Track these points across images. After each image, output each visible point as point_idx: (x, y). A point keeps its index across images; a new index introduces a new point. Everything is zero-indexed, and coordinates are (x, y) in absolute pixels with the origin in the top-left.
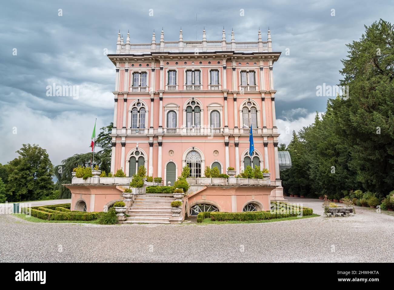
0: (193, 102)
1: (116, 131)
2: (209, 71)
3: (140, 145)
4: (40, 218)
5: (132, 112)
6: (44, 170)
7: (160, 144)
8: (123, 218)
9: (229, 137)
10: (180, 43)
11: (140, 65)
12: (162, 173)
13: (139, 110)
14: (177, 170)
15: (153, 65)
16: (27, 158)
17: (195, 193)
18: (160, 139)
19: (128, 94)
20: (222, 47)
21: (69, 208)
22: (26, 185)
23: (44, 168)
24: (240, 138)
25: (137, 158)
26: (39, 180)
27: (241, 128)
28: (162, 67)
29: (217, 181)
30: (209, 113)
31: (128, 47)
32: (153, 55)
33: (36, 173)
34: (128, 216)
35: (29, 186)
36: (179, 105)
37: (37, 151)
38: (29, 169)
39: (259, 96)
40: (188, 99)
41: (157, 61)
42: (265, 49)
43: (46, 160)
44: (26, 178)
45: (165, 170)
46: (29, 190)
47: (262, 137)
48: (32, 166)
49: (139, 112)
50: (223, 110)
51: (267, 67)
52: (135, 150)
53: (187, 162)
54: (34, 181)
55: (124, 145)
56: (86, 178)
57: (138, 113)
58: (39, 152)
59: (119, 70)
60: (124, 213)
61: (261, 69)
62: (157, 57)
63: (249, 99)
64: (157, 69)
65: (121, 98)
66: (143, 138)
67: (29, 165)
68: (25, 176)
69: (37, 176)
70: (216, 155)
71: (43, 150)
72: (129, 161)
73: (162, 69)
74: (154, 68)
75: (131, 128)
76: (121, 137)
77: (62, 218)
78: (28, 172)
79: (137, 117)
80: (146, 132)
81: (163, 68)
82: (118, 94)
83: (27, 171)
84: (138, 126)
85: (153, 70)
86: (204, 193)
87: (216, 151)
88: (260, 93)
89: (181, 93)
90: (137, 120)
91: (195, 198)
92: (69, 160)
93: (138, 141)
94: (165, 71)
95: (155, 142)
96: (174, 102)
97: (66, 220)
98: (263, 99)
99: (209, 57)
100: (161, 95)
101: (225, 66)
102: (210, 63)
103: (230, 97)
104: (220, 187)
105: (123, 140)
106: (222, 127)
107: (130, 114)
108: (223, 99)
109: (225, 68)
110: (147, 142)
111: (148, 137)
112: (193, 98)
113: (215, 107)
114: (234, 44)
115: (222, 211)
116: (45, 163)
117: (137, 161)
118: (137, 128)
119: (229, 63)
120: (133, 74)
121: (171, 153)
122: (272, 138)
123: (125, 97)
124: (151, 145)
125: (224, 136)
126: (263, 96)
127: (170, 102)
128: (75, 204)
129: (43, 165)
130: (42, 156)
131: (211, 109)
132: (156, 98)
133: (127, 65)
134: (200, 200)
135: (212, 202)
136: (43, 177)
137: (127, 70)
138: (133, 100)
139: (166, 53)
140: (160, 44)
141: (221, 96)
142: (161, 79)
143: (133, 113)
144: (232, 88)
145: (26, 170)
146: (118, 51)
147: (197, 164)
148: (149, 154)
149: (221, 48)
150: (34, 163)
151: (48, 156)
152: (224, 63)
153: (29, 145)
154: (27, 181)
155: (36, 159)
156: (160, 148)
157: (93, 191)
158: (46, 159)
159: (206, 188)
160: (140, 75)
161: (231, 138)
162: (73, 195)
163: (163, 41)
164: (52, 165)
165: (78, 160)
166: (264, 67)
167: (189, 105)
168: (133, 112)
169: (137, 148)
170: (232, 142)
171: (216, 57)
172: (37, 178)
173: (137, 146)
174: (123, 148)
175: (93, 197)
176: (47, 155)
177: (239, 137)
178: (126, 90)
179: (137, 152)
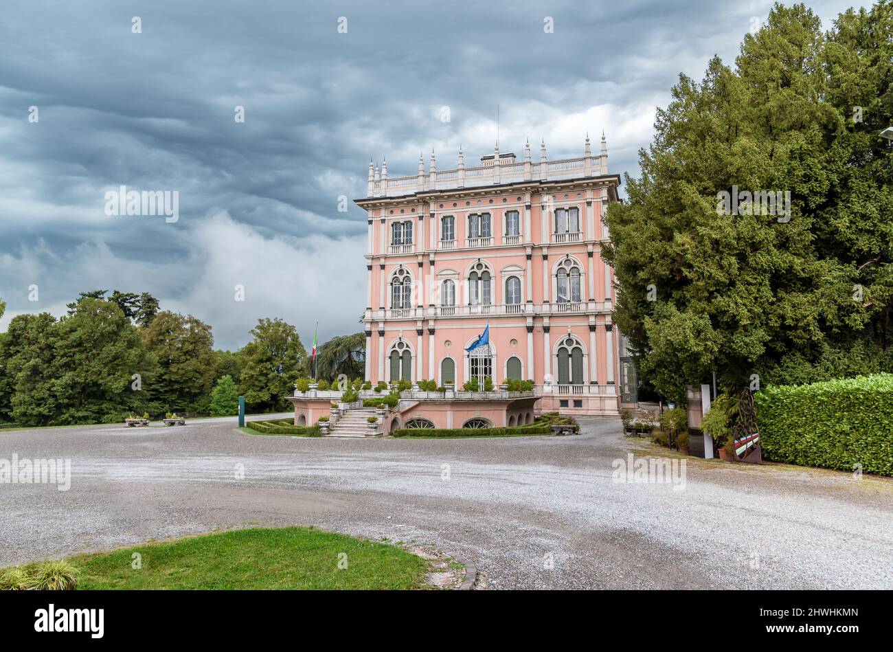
0: (479, 265)
1: (371, 314)
2: (504, 214)
3: (406, 333)
4: (260, 432)
5: (392, 284)
6: (293, 361)
7: (432, 332)
8: (326, 432)
9: (534, 318)
10: (459, 172)
11: (402, 211)
12: (435, 375)
13: (401, 281)
14: (456, 369)
15: (420, 210)
16: (267, 342)
17: (407, 408)
18: (431, 323)
19: (386, 258)
20: (524, 173)
21: (293, 424)
22: (267, 386)
23: (293, 358)
24: (551, 319)
25: (401, 352)
26: (287, 378)
27: (553, 302)
28: (433, 212)
29: (434, 395)
30: (504, 281)
31: (383, 184)
32: (418, 196)
33: (281, 366)
34: (332, 430)
35: (272, 387)
36: (458, 271)
37: (281, 329)
38: (269, 360)
39: (584, 250)
40: (471, 261)
41: (425, 203)
42: (596, 169)
43: (296, 345)
44: (266, 375)
45: (440, 369)
46: (272, 394)
47: (586, 316)
48: (275, 355)
49: (402, 284)
50: (525, 276)
51: (599, 200)
52: (397, 341)
53: (471, 357)
54: (280, 380)
55: (382, 333)
56: (304, 392)
57: (401, 286)
58: (284, 332)
59: (372, 221)
60: (327, 427)
61: (589, 204)
62: (425, 197)
63: (567, 255)
64: (427, 215)
65: (376, 264)
66: (407, 323)
67: (269, 354)
68: (265, 371)
69: (283, 371)
70: (514, 346)
71: (289, 327)
72: (390, 358)
73: (432, 215)
74: (421, 215)
75: (391, 308)
76: (377, 322)
77: (277, 432)
78: (268, 365)
79: (399, 292)
80: (412, 315)
81: (434, 214)
82: (373, 259)
83: (268, 363)
84: (401, 305)
85: (421, 218)
86: (419, 408)
87: (513, 341)
88: (586, 245)
89: (461, 251)
90: (399, 296)
91: (409, 414)
92: (326, 346)
93: (401, 328)
94: (438, 218)
95: (425, 328)
96: (450, 267)
97: (282, 433)
98: (590, 254)
99: (502, 191)
100: (432, 257)
101: (529, 204)
102: (505, 200)
103: (538, 254)
104: (433, 403)
105: (381, 327)
106: (523, 302)
107: (389, 288)
108: (526, 257)
109: (529, 207)
110: (414, 328)
111: (416, 321)
112: (479, 259)
113: (513, 271)
114: (545, 164)
115: (438, 427)
116: (294, 349)
117: (401, 358)
118: (400, 308)
119: (536, 198)
120: (392, 225)
121: (449, 345)
122: (603, 318)
123: (382, 261)
124: (420, 333)
125: (525, 317)
126: (590, 248)
127: (445, 268)
128: (298, 418)
129: (290, 352)
130: (289, 338)
131: (508, 275)
132: (426, 261)
133: (383, 214)
134: (415, 415)
135: (427, 418)
136: (292, 372)
137: (383, 221)
138: (393, 266)
140: (429, 176)
141: (521, 253)
142: (431, 231)
143: (394, 286)
144: (540, 239)
145: (266, 362)
146: (371, 192)
147: (486, 360)
148: (416, 346)
149: (522, 175)
150: (277, 349)
151: (298, 338)
152: (527, 199)
153: (268, 320)
154: (268, 380)
155: (280, 342)
156: (432, 337)
157: (311, 406)
158: (295, 342)
159: (418, 403)
160: (402, 226)
161: (537, 320)
162: (296, 409)
163: (434, 171)
164: (305, 351)
165: (339, 348)
166: (593, 200)
167: (473, 270)
168: (394, 283)
169: (400, 338)
170: (539, 325)
171: (514, 190)
172: (285, 375)
173: (400, 335)
174: (382, 339)
175: (310, 411)
176: (296, 337)
177: (550, 317)
178: (382, 252)
179: (401, 345)
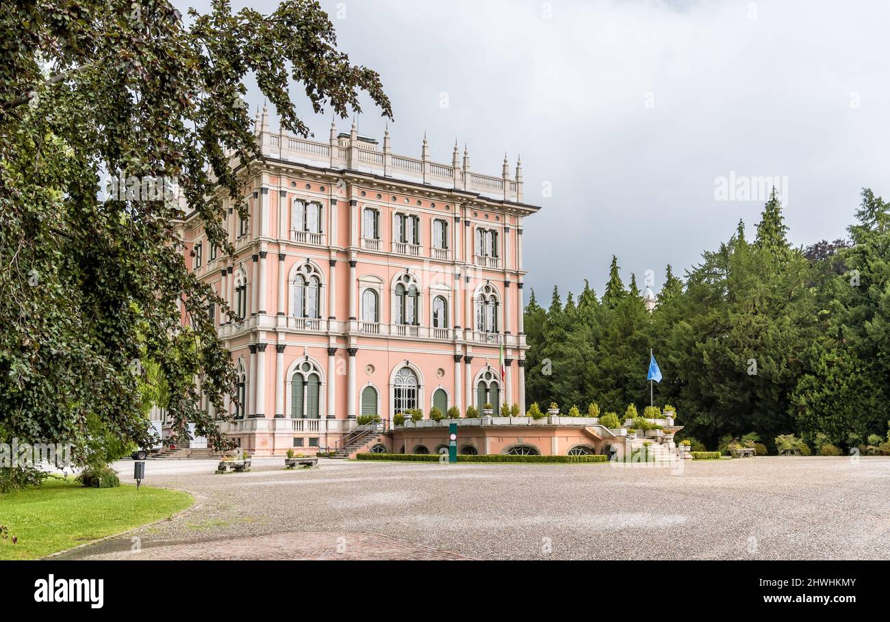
0: (407, 277)
70: (442, 376)
106: (451, 327)
112: (408, 269)
114: (470, 175)
117: (307, 383)
119: (464, 210)
139: (371, 175)
147: (409, 390)
152: (456, 209)
156: (353, 359)
167: (400, 281)
179: (307, 366)
